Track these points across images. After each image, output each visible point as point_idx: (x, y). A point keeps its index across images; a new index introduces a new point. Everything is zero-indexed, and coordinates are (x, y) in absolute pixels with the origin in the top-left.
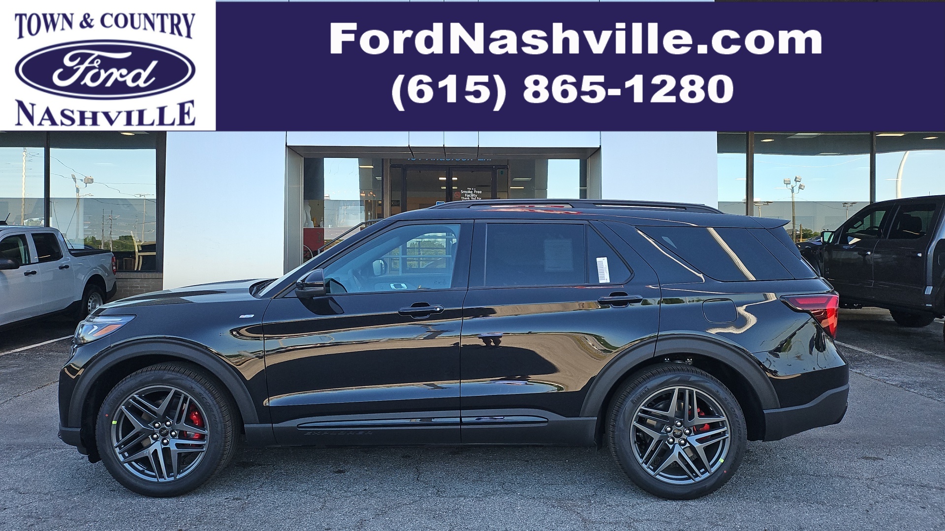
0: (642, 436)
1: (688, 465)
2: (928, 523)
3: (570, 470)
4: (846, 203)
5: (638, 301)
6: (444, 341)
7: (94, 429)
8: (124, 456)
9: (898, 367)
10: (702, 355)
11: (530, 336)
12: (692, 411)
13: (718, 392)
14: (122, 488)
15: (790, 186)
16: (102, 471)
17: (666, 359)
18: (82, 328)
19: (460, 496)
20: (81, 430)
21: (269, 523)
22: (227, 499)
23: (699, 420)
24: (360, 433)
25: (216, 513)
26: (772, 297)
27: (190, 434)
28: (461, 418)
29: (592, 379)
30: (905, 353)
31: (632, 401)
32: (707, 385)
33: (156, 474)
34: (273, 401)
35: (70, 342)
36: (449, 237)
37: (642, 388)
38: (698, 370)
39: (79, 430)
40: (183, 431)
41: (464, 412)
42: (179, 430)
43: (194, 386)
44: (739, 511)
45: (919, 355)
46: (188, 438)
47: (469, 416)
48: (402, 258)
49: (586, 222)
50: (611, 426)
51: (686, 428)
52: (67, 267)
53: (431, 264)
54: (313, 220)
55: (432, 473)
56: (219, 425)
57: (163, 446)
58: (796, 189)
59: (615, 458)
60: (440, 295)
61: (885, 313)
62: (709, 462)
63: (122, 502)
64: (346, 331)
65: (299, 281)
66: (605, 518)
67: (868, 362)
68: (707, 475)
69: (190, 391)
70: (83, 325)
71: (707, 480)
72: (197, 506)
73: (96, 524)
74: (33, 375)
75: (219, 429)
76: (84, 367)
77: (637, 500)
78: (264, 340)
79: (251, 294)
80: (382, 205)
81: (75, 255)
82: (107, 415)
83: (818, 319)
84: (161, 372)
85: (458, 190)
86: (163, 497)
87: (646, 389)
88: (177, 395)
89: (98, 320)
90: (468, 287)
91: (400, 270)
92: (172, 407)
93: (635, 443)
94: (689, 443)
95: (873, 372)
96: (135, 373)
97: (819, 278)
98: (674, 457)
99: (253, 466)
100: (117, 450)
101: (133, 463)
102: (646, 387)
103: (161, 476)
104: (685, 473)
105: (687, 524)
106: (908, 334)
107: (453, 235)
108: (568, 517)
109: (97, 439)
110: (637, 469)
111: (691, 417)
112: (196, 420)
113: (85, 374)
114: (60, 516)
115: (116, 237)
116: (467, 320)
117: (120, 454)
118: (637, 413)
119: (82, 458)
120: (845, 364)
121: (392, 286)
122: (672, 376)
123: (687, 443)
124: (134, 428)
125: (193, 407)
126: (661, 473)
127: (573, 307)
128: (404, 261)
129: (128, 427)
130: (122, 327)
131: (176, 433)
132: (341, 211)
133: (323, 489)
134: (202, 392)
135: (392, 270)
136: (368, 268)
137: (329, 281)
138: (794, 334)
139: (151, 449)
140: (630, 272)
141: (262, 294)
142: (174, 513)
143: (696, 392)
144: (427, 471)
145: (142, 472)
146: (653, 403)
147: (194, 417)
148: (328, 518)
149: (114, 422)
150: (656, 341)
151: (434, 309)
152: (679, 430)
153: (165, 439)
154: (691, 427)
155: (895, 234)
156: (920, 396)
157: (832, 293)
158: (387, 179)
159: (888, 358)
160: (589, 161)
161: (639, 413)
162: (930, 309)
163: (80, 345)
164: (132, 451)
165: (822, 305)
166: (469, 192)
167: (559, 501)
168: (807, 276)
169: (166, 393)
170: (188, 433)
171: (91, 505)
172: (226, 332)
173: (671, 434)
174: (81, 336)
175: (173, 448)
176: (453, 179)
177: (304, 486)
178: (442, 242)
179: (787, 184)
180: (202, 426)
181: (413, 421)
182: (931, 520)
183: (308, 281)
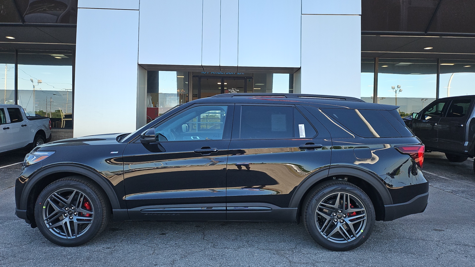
0: (321, 218)
1: (344, 233)
2: (469, 265)
3: (283, 234)
4: (423, 99)
5: (320, 147)
6: (219, 167)
7: (34, 210)
8: (49, 225)
9: (450, 183)
10: (353, 176)
11: (262, 165)
12: (347, 205)
13: (361, 195)
14: (49, 241)
15: (394, 90)
16: (38, 232)
17: (334, 178)
18: (28, 157)
19: (225, 248)
20: (27, 211)
21: (125, 261)
22: (103, 248)
23: (350, 210)
24: (174, 214)
25: (97, 255)
26: (388, 146)
27: (84, 214)
28: (226, 207)
29: (296, 187)
30: (453, 175)
31: (316, 199)
32: (355, 192)
33: (66, 234)
34: (128, 197)
35: (22, 165)
36: (222, 113)
37: (321, 193)
38: (351, 184)
39: (26, 211)
40: (81, 212)
41: (228, 204)
42: (78, 212)
43: (86, 189)
44: (370, 257)
45: (460, 176)
46: (83, 216)
47: (231, 207)
48: (198, 123)
49: (294, 106)
50: (305, 212)
51: (344, 214)
52: (25, 125)
53: (212, 127)
54: (153, 103)
55: (211, 235)
56: (99, 209)
57: (70, 220)
58: (398, 92)
59: (307, 229)
60: (217, 143)
61: (443, 155)
62: (355, 232)
63: (48, 249)
64: (169, 161)
65: (142, 134)
66: (301, 261)
67: (434, 180)
68: (354, 238)
69: (84, 191)
70: (28, 156)
71: (354, 241)
72: (87, 252)
73: (33, 260)
74: (7, 181)
75: (99, 211)
76: (29, 177)
77: (317, 251)
78: (123, 165)
79: (117, 141)
80: (188, 96)
81: (30, 119)
82: (40, 203)
83: (413, 158)
84: (69, 181)
85: (227, 89)
86: (70, 247)
87: (324, 194)
88: (77, 193)
89: (36, 153)
90: (231, 139)
91: (197, 130)
92: (74, 199)
93: (317, 221)
94: (345, 222)
95: (438, 185)
96: (55, 181)
97: (414, 137)
98: (337, 229)
99: (118, 230)
100: (46, 222)
101: (54, 229)
102: (324, 192)
103: (69, 235)
104: (343, 237)
105: (344, 264)
106: (454, 166)
107: (224, 112)
108: (282, 260)
109: (35, 216)
110: (318, 234)
111: (347, 208)
112: (87, 206)
113: (29, 181)
114: (15, 256)
115: (53, 111)
116: (230, 156)
117: (47, 224)
118: (319, 206)
119: (29, 225)
120: (427, 182)
121: (192, 138)
122: (336, 187)
123: (344, 222)
124: (55, 210)
125: (85, 200)
126: (330, 237)
127: (287, 150)
128: (199, 125)
129: (51, 210)
130: (48, 157)
131: (77, 213)
132: (167, 99)
133: (154, 243)
134: (90, 192)
135: (193, 129)
136: (179, 128)
137: (158, 135)
138: (402, 165)
139: (64, 222)
140: (316, 132)
141: (122, 141)
142: (75, 255)
143: (349, 195)
144: (208, 234)
145: (59, 233)
146: (327, 200)
147: (86, 205)
148: (156, 259)
149: (44, 207)
150: (329, 168)
151: (213, 150)
152: (340, 215)
153: (71, 216)
154: (346, 213)
155: (450, 115)
156: (461, 198)
157: (421, 144)
158: (191, 83)
159: (445, 178)
160: (294, 75)
161: (320, 206)
162: (467, 153)
163: (27, 166)
164: (54, 222)
165: (416, 151)
166: (233, 90)
167: (277, 251)
168: (408, 136)
169: (71, 192)
170: (83, 213)
171: (32, 250)
172: (103, 161)
173: (336, 217)
174: (27, 162)
175: (75, 221)
176: (225, 84)
177: (144, 242)
178: (219, 115)
179: (393, 89)
180: (90, 210)
181: (203, 208)
182: (471, 264)
183: (147, 134)
